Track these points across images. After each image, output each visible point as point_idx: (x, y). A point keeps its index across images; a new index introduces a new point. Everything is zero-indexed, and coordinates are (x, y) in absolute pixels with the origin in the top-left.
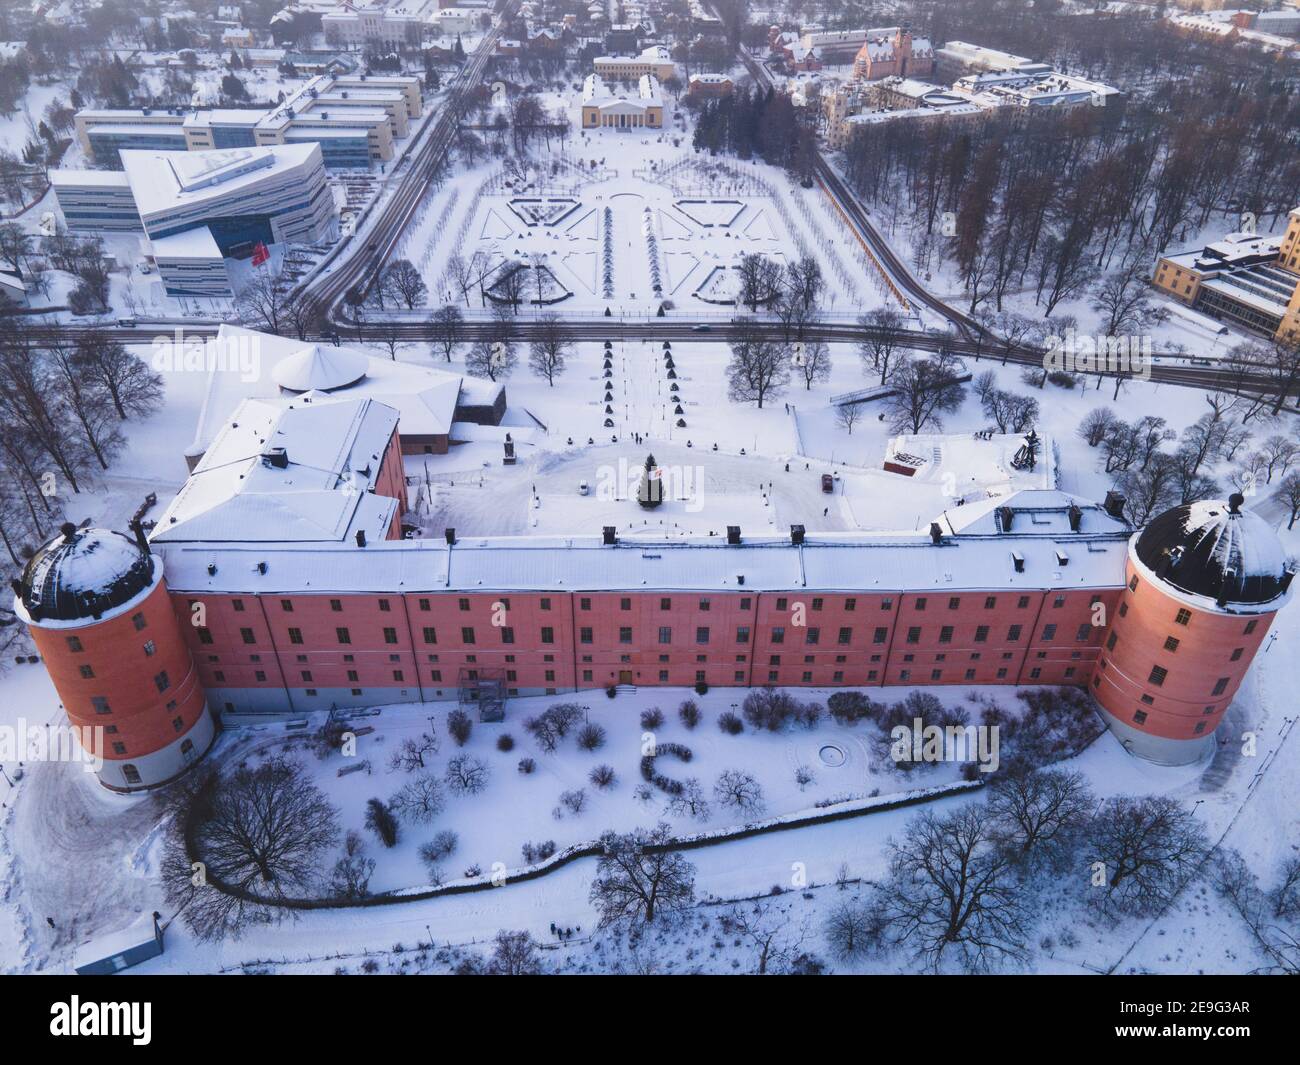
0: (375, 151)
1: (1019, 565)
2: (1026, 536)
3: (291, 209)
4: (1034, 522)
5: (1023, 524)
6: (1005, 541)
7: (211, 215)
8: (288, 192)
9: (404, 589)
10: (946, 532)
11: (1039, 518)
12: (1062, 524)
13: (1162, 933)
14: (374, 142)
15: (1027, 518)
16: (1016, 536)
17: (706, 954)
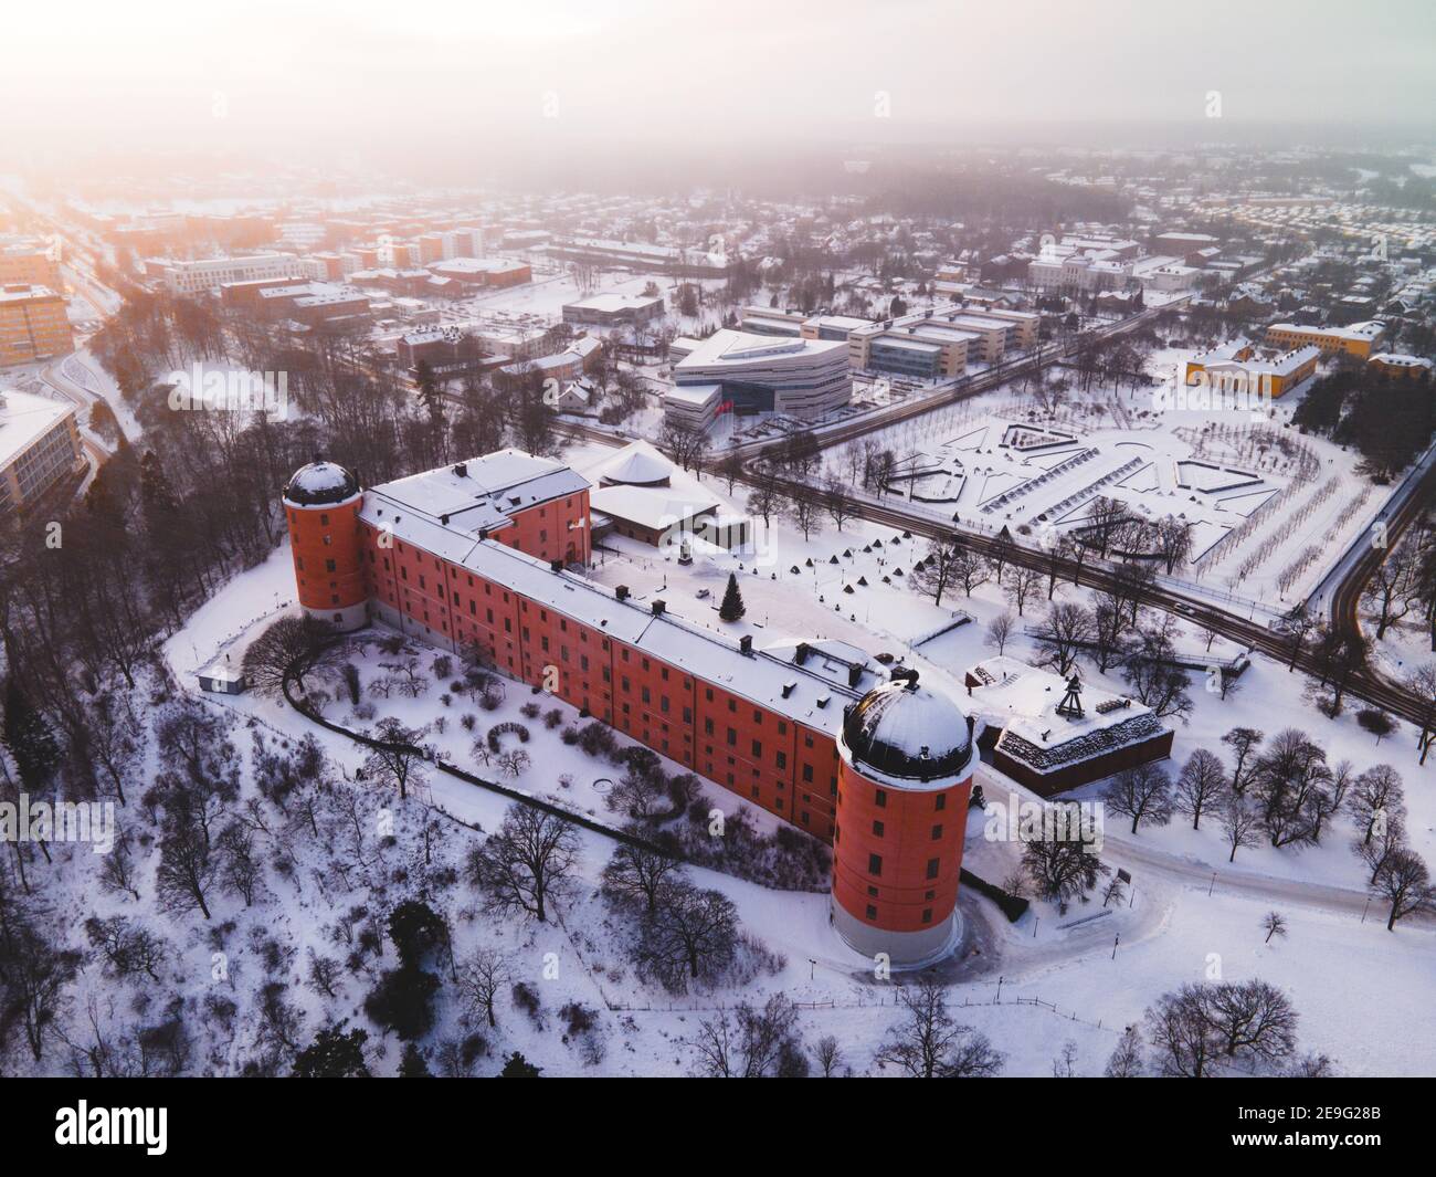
0: (944, 366)
1: (787, 692)
2: (810, 674)
3: (796, 387)
4: (825, 667)
5: (816, 665)
6: (793, 672)
7: (728, 378)
8: (799, 373)
9: (444, 556)
10: (755, 646)
11: (831, 665)
12: (843, 676)
13: (682, 1020)
14: (945, 358)
15: (822, 661)
16: (804, 672)
17: (411, 835)
